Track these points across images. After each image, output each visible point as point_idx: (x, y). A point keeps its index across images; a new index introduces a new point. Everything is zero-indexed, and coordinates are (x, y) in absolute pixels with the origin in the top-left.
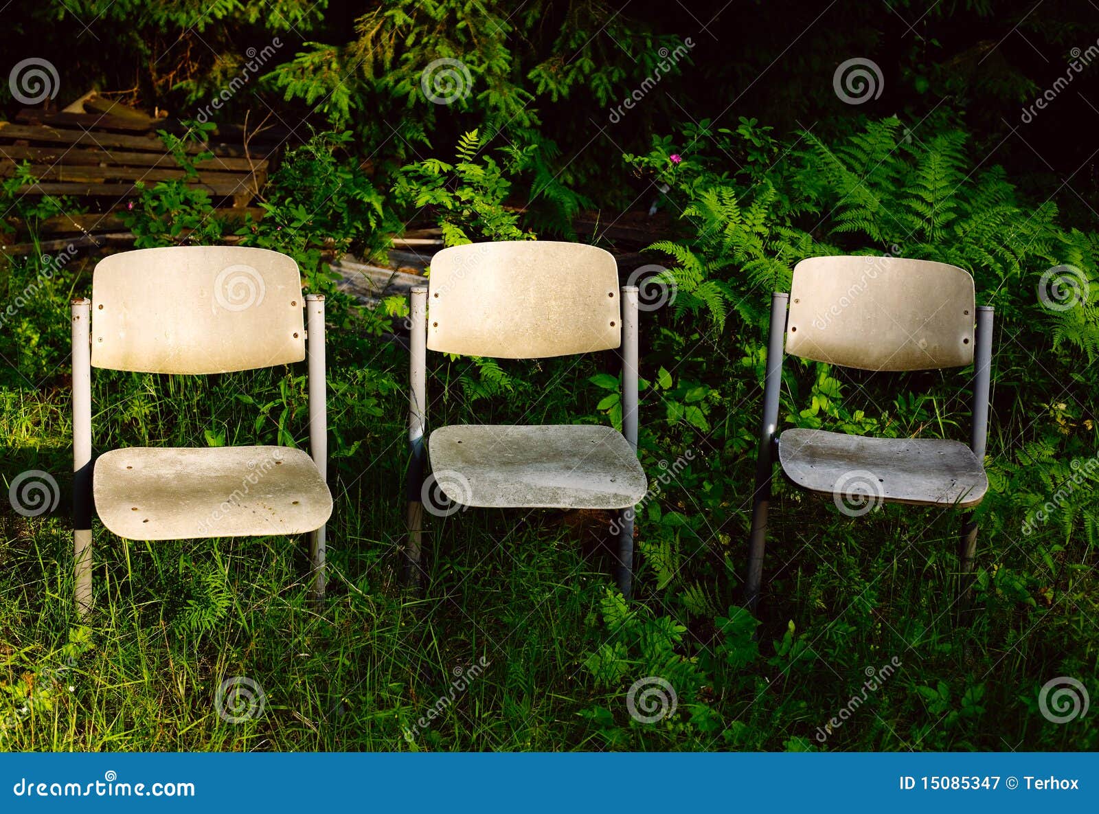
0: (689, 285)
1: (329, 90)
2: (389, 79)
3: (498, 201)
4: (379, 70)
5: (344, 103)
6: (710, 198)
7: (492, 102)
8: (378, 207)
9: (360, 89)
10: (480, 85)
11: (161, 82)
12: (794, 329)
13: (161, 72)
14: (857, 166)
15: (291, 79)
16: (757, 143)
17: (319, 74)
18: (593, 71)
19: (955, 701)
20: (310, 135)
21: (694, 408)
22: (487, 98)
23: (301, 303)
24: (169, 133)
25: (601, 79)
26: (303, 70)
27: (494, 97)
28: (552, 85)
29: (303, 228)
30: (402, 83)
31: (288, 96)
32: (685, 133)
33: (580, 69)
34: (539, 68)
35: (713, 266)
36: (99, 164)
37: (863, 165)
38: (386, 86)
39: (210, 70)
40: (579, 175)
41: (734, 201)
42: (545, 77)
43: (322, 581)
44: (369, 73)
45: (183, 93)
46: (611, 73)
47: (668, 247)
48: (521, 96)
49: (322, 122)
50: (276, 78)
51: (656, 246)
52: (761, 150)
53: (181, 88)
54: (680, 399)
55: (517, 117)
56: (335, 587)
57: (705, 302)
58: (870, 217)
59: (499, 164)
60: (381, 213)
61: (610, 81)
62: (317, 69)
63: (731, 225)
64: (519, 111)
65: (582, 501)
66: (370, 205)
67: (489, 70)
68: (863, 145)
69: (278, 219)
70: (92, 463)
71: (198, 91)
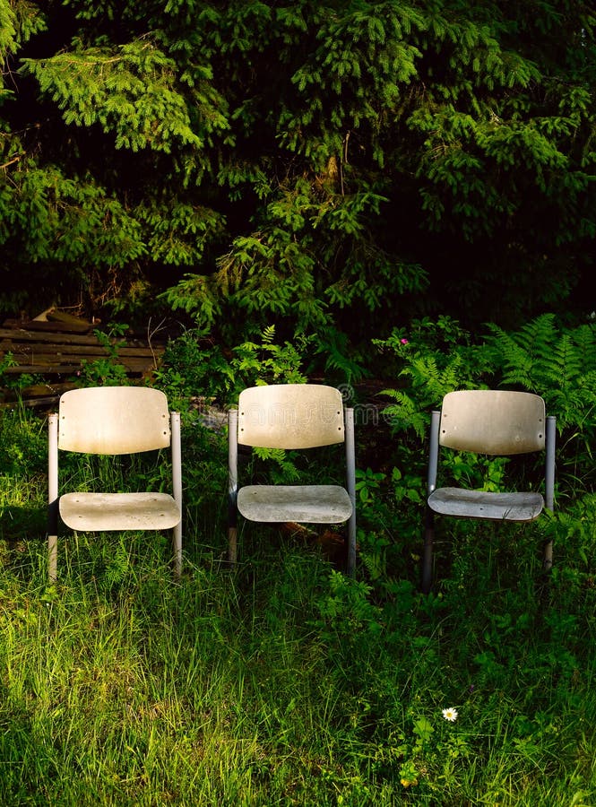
0: (403, 415)
1: (200, 304)
2: (238, 296)
3: (297, 369)
4: (232, 290)
5: (209, 311)
6: (419, 364)
7: (301, 308)
8: (231, 376)
9: (220, 303)
10: (294, 298)
11: (96, 301)
12: (444, 432)
13: (96, 294)
14: (526, 344)
15: (176, 296)
16: (449, 330)
17: (194, 293)
18: (366, 289)
19: (513, 623)
20: (183, 331)
21: (413, 491)
22: (298, 306)
23: (168, 416)
24: (101, 331)
25: (370, 293)
26: (184, 291)
27: (302, 306)
28: (340, 298)
29: (179, 386)
30: (245, 298)
31: (174, 308)
32: (413, 326)
33: (358, 286)
34: (332, 287)
35: (422, 405)
36: (56, 354)
37: (530, 344)
38: (235, 301)
39: (128, 292)
40: (368, 356)
41: (435, 365)
42: (335, 292)
43: (180, 568)
44: (225, 292)
45: (111, 307)
46: (377, 289)
47: (391, 393)
48: (320, 305)
49: (191, 323)
50: (167, 296)
51: (384, 392)
52: (451, 334)
53: (109, 304)
54: (405, 485)
55: (319, 318)
56: (187, 571)
57: (412, 424)
58: (525, 374)
59: (294, 346)
60: (233, 380)
61: (376, 294)
62: (192, 290)
63: (432, 380)
64: (321, 315)
65: (315, 519)
66: (226, 375)
67: (300, 289)
68: (530, 331)
69: (164, 381)
70: (58, 499)
71: (120, 306)
